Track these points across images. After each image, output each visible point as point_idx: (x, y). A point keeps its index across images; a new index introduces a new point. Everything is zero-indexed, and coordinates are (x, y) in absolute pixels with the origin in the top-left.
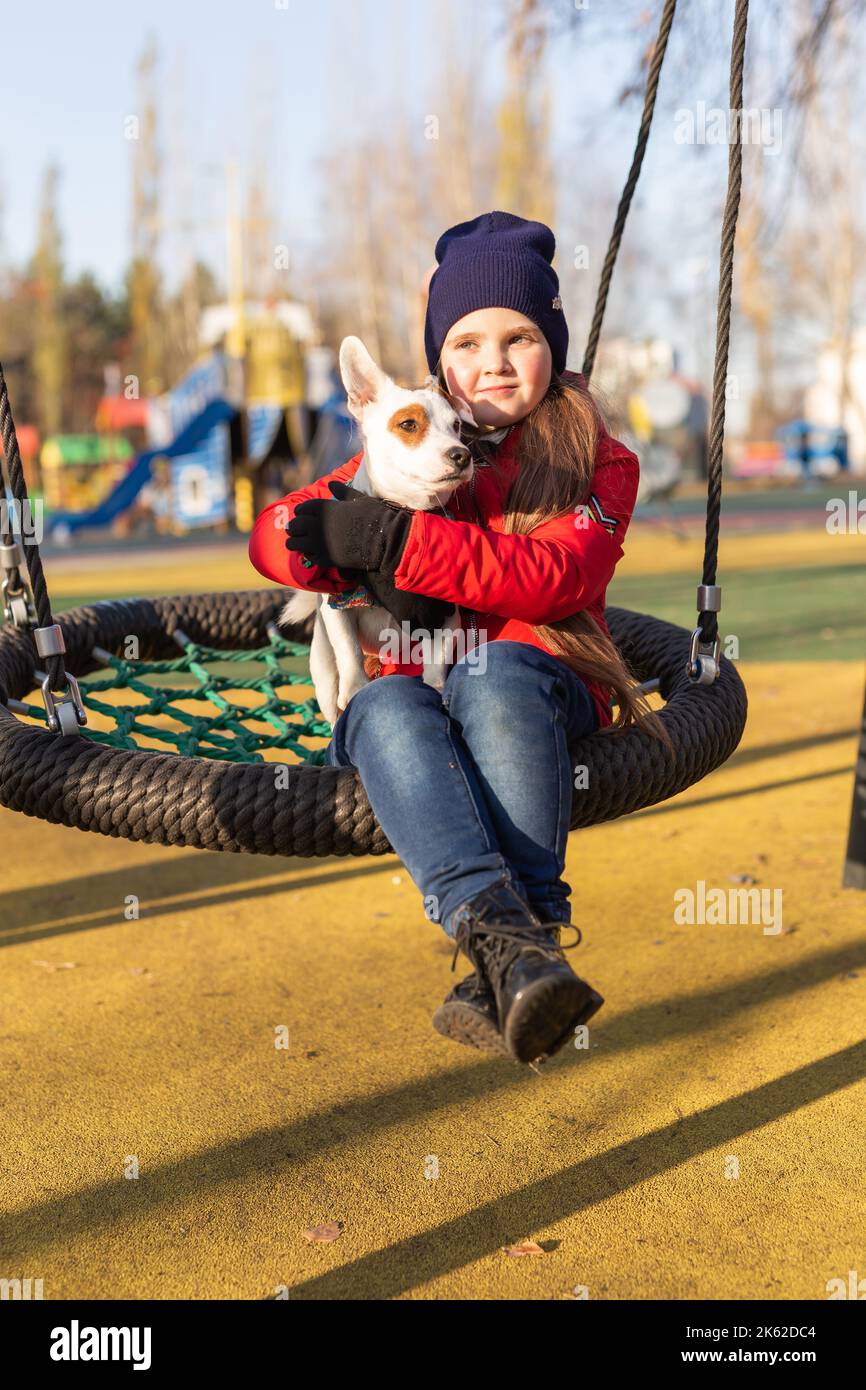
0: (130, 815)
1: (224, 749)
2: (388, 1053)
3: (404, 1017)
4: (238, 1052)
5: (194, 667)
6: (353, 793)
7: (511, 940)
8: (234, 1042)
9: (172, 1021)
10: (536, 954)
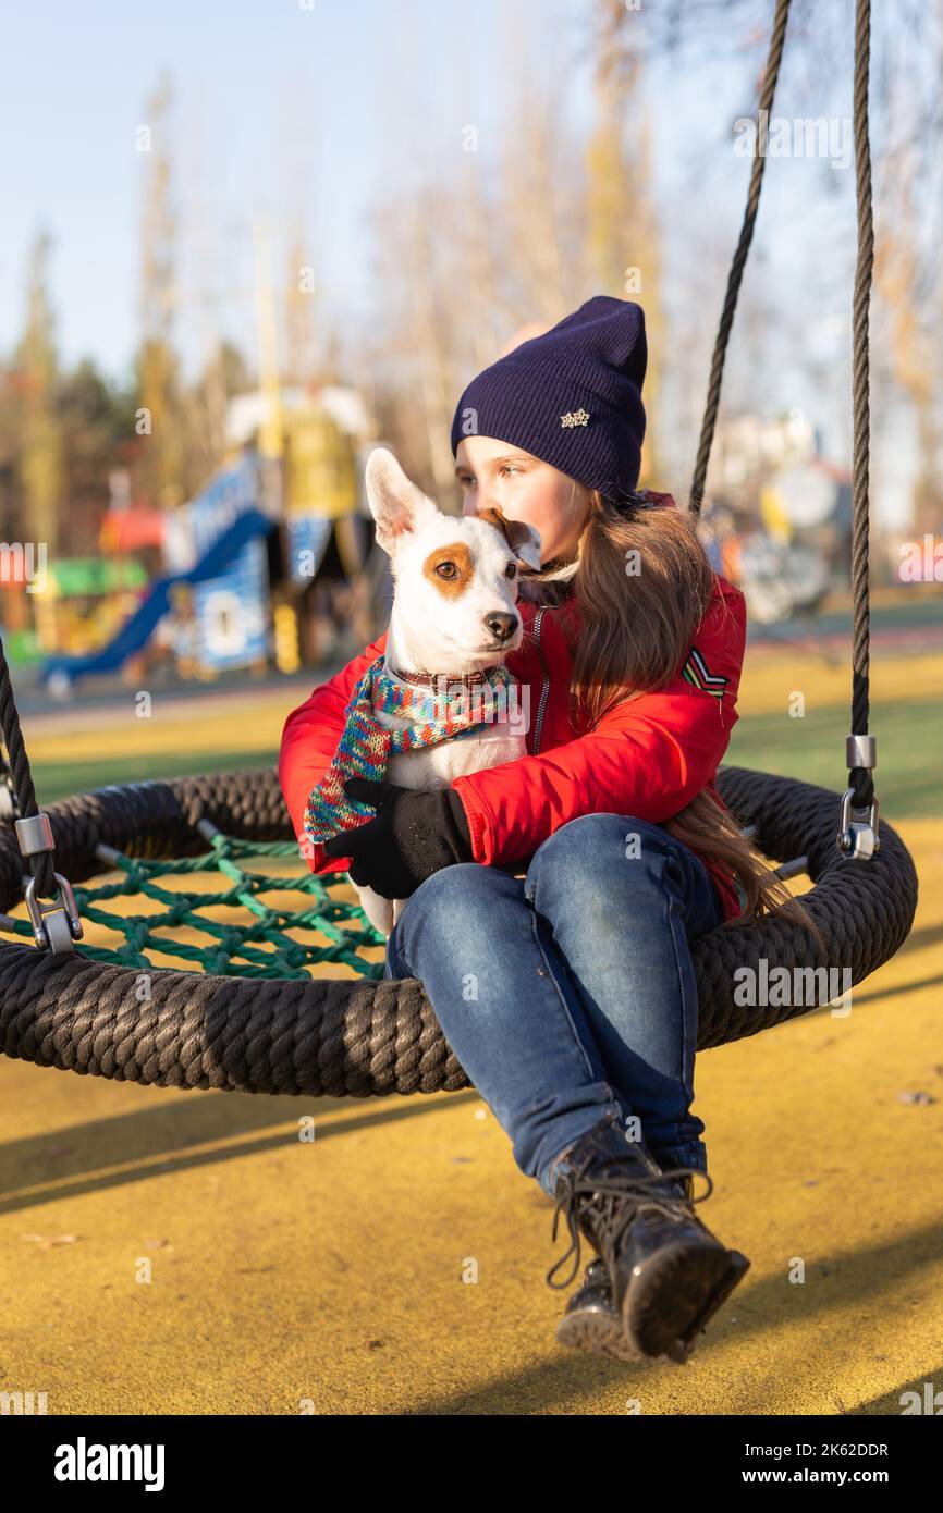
0: (138, 1052)
1: (263, 966)
2: (471, 1338)
3: (491, 1291)
4: (282, 1344)
5: (224, 864)
6: (419, 1013)
7: (624, 1197)
8: (276, 1332)
9: (199, 1308)
10: (655, 1213)
